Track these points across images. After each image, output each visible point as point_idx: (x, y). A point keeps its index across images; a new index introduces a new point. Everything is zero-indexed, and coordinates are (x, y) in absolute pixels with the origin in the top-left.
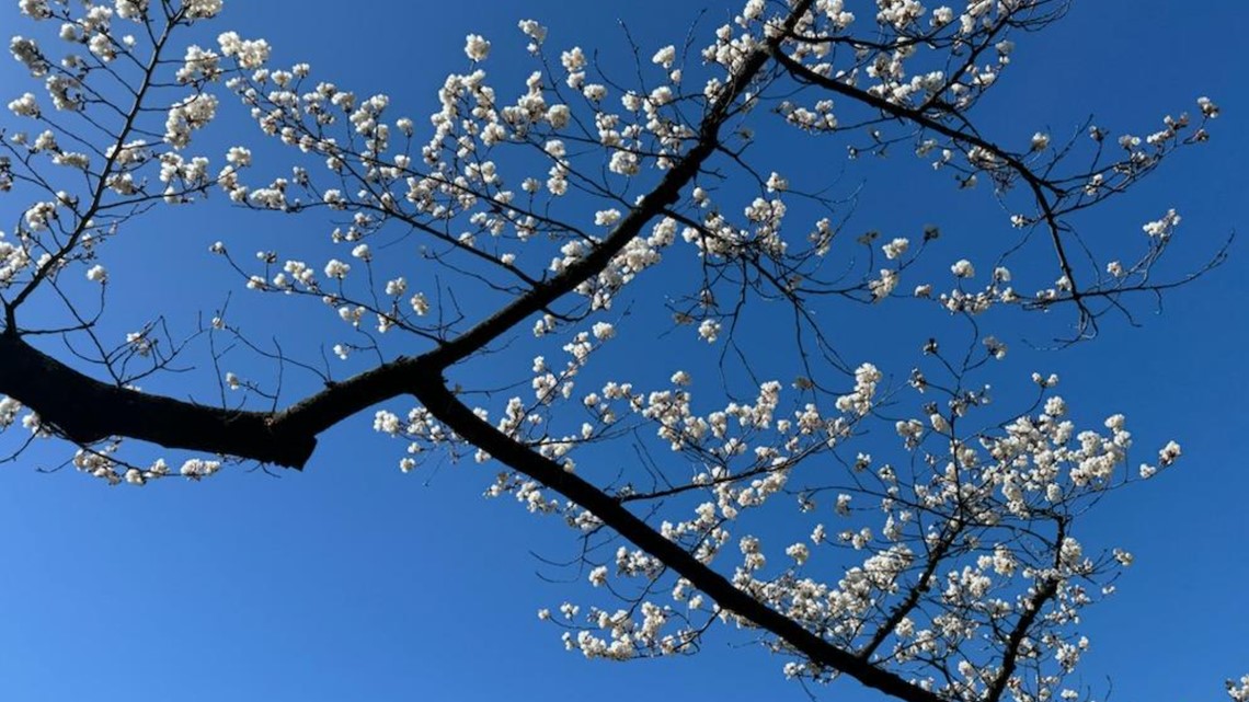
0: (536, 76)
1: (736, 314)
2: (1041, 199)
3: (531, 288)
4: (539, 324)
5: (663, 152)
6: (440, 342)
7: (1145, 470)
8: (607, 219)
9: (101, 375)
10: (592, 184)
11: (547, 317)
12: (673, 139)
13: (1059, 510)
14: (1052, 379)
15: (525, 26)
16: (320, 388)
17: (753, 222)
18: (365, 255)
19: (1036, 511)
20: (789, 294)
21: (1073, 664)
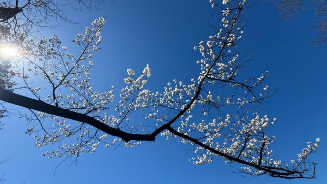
0: (176, 86)
1: (209, 111)
2: (248, 89)
3: (180, 112)
4: (181, 117)
5: (194, 91)
6: (170, 121)
7: (272, 123)
8: (188, 101)
9: (129, 132)
10: (186, 97)
11: (183, 116)
12: (195, 90)
13: (262, 131)
14: (256, 113)
15: (174, 80)
16: (155, 130)
17: (208, 98)
18: (158, 112)
19: (259, 132)
20: (216, 107)
21: (271, 155)
